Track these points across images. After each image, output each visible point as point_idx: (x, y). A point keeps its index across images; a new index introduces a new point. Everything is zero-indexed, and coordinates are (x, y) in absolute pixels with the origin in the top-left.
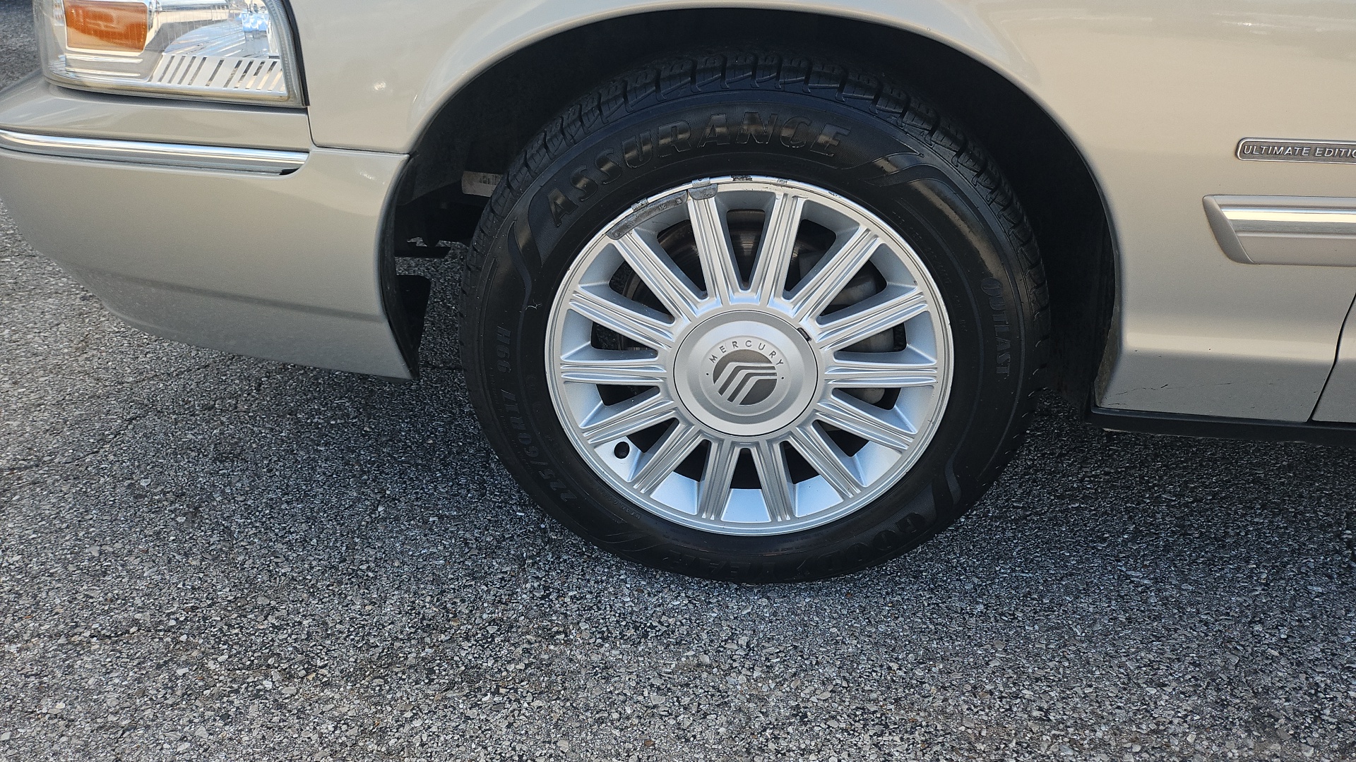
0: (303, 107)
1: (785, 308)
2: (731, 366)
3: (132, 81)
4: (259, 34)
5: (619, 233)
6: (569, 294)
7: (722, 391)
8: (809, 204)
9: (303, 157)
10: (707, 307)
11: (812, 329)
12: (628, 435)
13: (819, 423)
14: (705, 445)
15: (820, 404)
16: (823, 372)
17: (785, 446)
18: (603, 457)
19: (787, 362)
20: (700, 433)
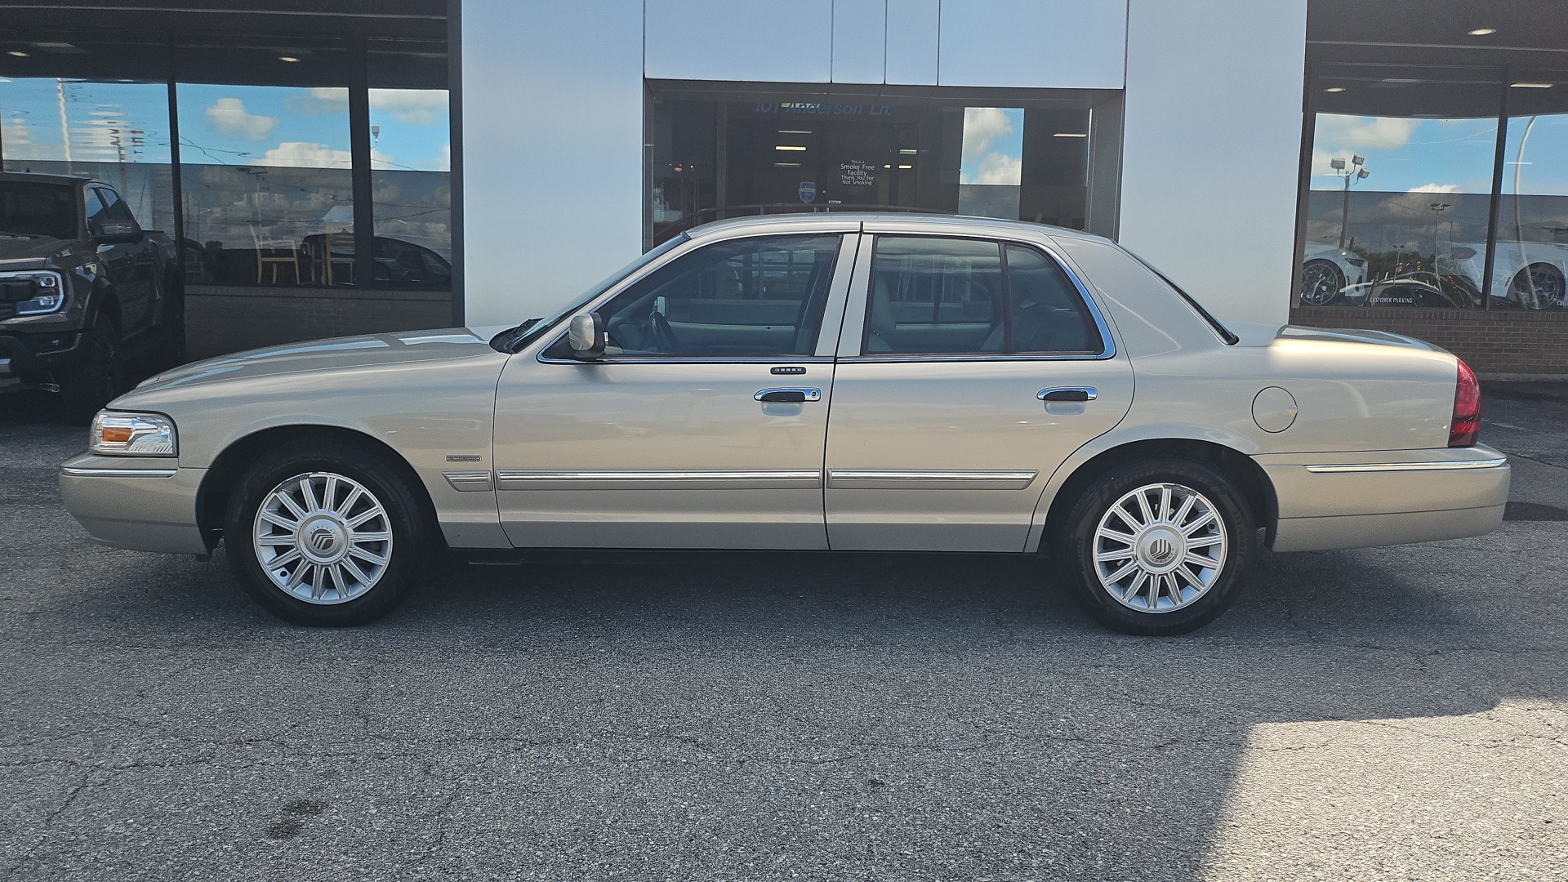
0: (176, 455)
1: (334, 514)
2: (317, 535)
3: (124, 451)
4: (166, 436)
5: (277, 491)
6: (262, 513)
7: (315, 545)
8: (338, 480)
9: (175, 472)
10: (309, 515)
11: (345, 521)
12: (285, 566)
13: (351, 556)
14: (312, 568)
15: (350, 549)
16: (350, 537)
17: (341, 566)
18: (276, 576)
19: (336, 533)
20: (309, 562)
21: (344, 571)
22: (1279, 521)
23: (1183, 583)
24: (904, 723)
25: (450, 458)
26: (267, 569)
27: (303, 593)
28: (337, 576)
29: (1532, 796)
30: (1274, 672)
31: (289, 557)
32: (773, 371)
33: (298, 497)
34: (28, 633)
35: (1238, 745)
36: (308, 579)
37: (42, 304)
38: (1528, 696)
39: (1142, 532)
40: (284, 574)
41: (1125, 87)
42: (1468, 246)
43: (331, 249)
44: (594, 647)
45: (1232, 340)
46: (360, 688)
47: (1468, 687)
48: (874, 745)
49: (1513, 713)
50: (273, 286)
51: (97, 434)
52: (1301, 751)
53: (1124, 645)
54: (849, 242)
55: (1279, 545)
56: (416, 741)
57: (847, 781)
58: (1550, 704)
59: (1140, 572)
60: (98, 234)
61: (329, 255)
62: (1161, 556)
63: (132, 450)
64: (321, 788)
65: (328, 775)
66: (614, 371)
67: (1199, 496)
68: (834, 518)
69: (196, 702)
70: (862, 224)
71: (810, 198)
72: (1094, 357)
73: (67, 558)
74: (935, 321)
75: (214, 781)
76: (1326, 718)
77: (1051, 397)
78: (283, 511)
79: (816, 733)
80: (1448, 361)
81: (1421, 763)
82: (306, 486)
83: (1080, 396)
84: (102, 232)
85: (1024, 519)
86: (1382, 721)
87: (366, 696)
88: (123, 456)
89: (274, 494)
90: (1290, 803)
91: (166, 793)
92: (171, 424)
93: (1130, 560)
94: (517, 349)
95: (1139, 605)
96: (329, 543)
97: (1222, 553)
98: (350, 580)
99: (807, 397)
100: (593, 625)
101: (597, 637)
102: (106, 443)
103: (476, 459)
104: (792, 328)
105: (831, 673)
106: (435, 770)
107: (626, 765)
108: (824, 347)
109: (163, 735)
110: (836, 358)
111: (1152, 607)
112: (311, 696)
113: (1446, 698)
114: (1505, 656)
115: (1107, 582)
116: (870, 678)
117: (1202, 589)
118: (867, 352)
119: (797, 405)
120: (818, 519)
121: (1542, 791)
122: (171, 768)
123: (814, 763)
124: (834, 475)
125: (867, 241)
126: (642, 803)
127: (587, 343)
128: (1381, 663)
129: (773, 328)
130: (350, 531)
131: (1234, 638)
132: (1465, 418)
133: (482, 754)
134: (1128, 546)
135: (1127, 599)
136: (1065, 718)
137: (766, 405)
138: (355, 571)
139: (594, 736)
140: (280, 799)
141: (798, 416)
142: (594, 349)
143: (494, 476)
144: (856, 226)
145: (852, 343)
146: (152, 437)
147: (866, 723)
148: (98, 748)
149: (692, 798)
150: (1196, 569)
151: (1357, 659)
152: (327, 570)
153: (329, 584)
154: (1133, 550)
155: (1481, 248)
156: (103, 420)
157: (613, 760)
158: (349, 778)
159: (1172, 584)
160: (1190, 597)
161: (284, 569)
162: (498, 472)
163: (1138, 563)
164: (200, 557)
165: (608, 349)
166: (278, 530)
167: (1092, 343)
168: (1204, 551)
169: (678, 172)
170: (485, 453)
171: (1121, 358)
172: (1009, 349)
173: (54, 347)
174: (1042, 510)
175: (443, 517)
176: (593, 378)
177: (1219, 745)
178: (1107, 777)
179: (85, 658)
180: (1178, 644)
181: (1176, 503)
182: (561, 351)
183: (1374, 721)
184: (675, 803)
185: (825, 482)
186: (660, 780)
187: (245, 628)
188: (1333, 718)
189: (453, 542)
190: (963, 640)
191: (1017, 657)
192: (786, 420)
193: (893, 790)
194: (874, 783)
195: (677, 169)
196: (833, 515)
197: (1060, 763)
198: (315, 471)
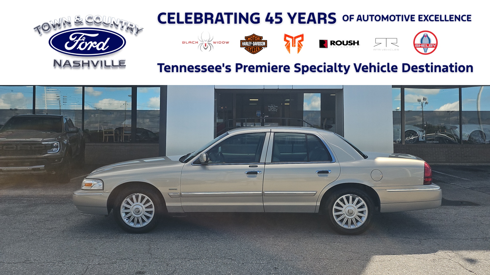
0: (103, 189)
1: (140, 204)
2: (136, 209)
4: (101, 185)
6: (123, 204)
7: (135, 212)
8: (142, 195)
9: (102, 194)
10: (134, 204)
11: (143, 206)
12: (127, 217)
13: (144, 215)
14: (134, 218)
15: (144, 213)
16: (144, 210)
17: (141, 217)
18: (125, 220)
19: (141, 209)
20: (134, 216)
21: (142, 218)
22: (381, 204)
23: (357, 221)
24: (284, 255)
25: (170, 189)
26: (123, 218)
27: (132, 225)
28: (140, 220)
29: (439, 272)
30: (381, 244)
31: (128, 215)
32: (249, 166)
33: (132, 200)
34: (63, 236)
35: (368, 260)
36: (133, 221)
37: (54, 150)
38: (446, 250)
39: (345, 207)
40: (127, 220)
41: (343, 88)
42: (455, 125)
43: (124, 132)
44: (205, 238)
45: (365, 157)
46: (148, 247)
47: (431, 247)
48: (276, 260)
49: (441, 253)
50: (107, 143)
51: (83, 184)
52: (383, 262)
53: (342, 237)
54: (268, 134)
55: (382, 211)
56: (164, 259)
57: (269, 267)
58: (452, 251)
59: (345, 218)
60: (67, 131)
61: (123, 133)
62: (351, 214)
63: (92, 188)
64: (143, 269)
65: (144, 266)
66: (210, 167)
67: (359, 198)
68: (265, 204)
69: (109, 251)
70: (271, 130)
71: (259, 115)
72: (330, 162)
73: (67, 218)
74: (292, 152)
75: (118, 267)
76: (391, 254)
77: (319, 172)
78: (128, 203)
79: (262, 257)
80: (422, 162)
81: (413, 264)
82: (134, 197)
83: (327, 172)
84: (68, 131)
85: (314, 204)
86: (406, 255)
87: (150, 249)
88: (89, 190)
89: (126, 199)
90: (378, 273)
91: (107, 270)
92: (102, 181)
93: (343, 214)
94: (186, 162)
95: (346, 227)
96: (139, 211)
97: (367, 212)
98: (143, 221)
99: (258, 173)
100: (204, 233)
101: (205, 236)
102: (85, 187)
103: (176, 189)
104: (255, 154)
105: (266, 244)
106: (170, 265)
107: (215, 264)
108: (262, 160)
109: (103, 257)
110: (265, 163)
111: (349, 227)
112: (137, 249)
113: (424, 250)
114: (443, 240)
115: (337, 220)
116: (275, 245)
117: (362, 222)
118: (273, 162)
119: (256, 175)
120: (261, 204)
121: (442, 270)
122: (107, 265)
123: (261, 264)
124: (265, 193)
125: (272, 134)
126: (220, 272)
127: (204, 160)
128: (409, 242)
129: (250, 154)
130: (144, 208)
131: (372, 236)
132: (428, 177)
133: (180, 261)
134: (342, 211)
135: (343, 225)
136: (325, 254)
137: (248, 175)
138: (145, 218)
139: (207, 258)
140: (134, 271)
141: (256, 178)
142: (206, 162)
143: (180, 194)
144: (270, 130)
145: (269, 159)
146: (97, 185)
147: (274, 255)
148: (89, 261)
149: (231, 271)
150: (360, 217)
151: (403, 241)
152: (138, 218)
153: (138, 222)
154: (343, 212)
155: (458, 126)
156: (85, 181)
157: (212, 263)
158: (149, 266)
159: (354, 221)
160: (359, 225)
161: (127, 218)
162: (181, 193)
163: (345, 215)
164: (106, 216)
165: (210, 162)
166: (126, 208)
167: (330, 159)
168: (362, 212)
169: (222, 109)
170: (178, 188)
171: (337, 162)
172: (309, 160)
173: (56, 162)
174: (319, 202)
175: (167, 204)
176: (205, 169)
177: (363, 260)
178: (333, 267)
179: (79, 241)
180: (357, 237)
181: (353, 199)
182: (197, 162)
183: (404, 255)
184: (227, 272)
185: (263, 194)
186: (224, 267)
187: (117, 234)
188: (393, 254)
189: (169, 211)
190: (300, 236)
191: (314, 240)
192: (253, 179)
193: (280, 269)
194: (275, 268)
195: (222, 108)
196: (265, 203)
197: (322, 264)
198: (137, 193)
